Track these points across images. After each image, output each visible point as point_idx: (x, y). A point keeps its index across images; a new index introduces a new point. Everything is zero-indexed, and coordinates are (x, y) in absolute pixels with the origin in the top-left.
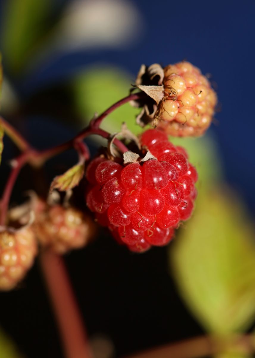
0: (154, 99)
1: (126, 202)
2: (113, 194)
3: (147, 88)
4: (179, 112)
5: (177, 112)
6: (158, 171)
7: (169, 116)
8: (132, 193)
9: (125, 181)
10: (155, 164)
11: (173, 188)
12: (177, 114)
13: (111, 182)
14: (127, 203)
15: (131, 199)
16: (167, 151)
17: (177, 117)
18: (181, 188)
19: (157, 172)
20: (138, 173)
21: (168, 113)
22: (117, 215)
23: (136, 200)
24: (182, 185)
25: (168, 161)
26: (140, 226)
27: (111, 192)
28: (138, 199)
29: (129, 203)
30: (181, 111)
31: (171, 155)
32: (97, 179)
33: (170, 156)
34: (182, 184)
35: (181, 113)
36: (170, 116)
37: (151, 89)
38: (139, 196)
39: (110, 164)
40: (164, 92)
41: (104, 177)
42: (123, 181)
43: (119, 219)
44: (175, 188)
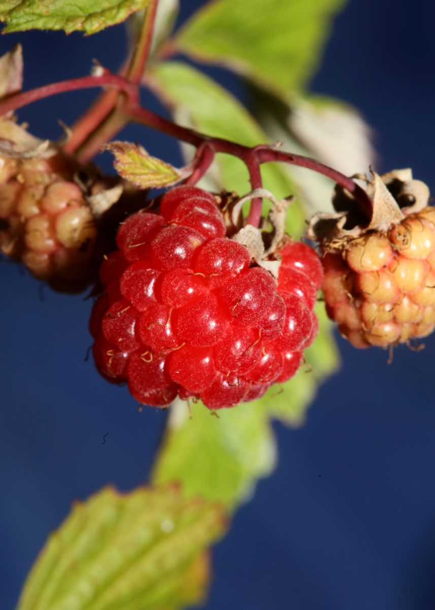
0: (374, 215)
1: (175, 277)
2: (174, 248)
3: (384, 192)
4: (377, 272)
5: (375, 268)
6: (263, 295)
7: (359, 260)
8: (197, 275)
9: (210, 250)
10: (270, 284)
11: (250, 341)
12: (372, 272)
13: (190, 233)
14: (175, 280)
15: (187, 282)
16: (300, 293)
17: (367, 275)
18: (259, 356)
19: (259, 294)
20: (237, 265)
21: (363, 254)
22: (142, 280)
23: (191, 291)
24: (263, 356)
25: (288, 305)
26: (149, 328)
27: (174, 241)
28: (194, 293)
29: (176, 282)
30: (380, 273)
31: (300, 304)
32: (178, 208)
33: (297, 303)
34: (264, 353)
35: (379, 275)
36: (361, 261)
37: (385, 200)
38: (199, 293)
39: (217, 216)
40: (393, 227)
41: (190, 216)
42: (209, 249)
43: (137, 287)
44: (252, 345)
